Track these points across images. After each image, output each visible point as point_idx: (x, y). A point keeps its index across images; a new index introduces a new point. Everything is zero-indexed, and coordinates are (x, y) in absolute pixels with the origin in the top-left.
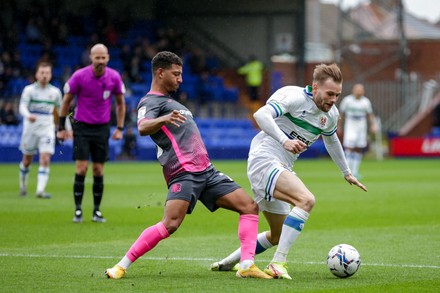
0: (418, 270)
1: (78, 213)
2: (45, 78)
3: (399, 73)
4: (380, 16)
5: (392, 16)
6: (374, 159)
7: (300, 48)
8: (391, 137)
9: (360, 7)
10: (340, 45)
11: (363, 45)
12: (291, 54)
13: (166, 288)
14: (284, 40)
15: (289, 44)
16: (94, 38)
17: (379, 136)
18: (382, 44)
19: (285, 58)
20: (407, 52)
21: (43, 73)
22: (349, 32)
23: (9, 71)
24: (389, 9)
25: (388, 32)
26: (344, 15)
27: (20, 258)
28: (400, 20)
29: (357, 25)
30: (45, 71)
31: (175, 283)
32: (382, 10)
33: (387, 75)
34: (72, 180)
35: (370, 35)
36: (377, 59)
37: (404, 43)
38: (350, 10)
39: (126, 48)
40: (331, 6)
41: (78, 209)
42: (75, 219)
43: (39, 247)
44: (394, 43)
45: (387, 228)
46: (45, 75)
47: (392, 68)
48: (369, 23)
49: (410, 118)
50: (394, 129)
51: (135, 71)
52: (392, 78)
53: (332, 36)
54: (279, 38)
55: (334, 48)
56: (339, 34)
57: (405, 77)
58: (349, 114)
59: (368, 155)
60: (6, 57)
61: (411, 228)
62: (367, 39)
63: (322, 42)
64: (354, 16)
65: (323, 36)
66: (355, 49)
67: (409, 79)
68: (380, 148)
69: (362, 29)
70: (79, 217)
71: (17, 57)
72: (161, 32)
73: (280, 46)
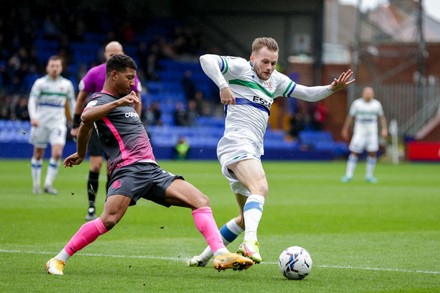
0: (432, 276)
1: (91, 210)
2: (55, 72)
3: (417, 77)
4: (399, 18)
5: (412, 19)
6: (390, 163)
7: (317, 48)
8: (407, 140)
9: (379, 9)
10: (358, 47)
11: (381, 47)
12: (308, 55)
13: (177, 289)
14: (302, 41)
15: (306, 45)
16: (111, 35)
17: (395, 140)
18: (401, 46)
19: (302, 59)
20: (426, 54)
21: (53, 66)
22: (367, 34)
23: (25, 67)
24: (409, 11)
25: (407, 34)
26: (363, 17)
27: (32, 255)
28: (420, 23)
29: (375, 26)
30: (55, 64)
31: (186, 283)
32: (401, 12)
33: (405, 78)
34: (86, 177)
35: (389, 37)
36: (395, 62)
37: (422, 46)
38: (369, 12)
39: (143, 46)
40: (350, 8)
41: (92, 206)
42: (88, 217)
43: (51, 245)
44: (413, 46)
45: (402, 233)
46: (55, 68)
47: (410, 71)
48: (388, 25)
49: (427, 122)
50: (411, 133)
51: (151, 69)
52: (410, 81)
53: (351, 37)
54: (296, 38)
55: (351, 49)
56: (357, 36)
57: (424, 80)
58: (360, 117)
59: (384, 159)
60: (23, 52)
61: (426, 233)
62: (386, 41)
63: (339, 43)
64: (373, 18)
65: (341, 37)
66: (373, 51)
67: (427, 82)
68: (396, 152)
69: (381, 31)
70: (91, 214)
71: (34, 53)
72: (178, 30)
73: (297, 46)
